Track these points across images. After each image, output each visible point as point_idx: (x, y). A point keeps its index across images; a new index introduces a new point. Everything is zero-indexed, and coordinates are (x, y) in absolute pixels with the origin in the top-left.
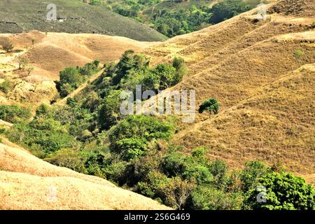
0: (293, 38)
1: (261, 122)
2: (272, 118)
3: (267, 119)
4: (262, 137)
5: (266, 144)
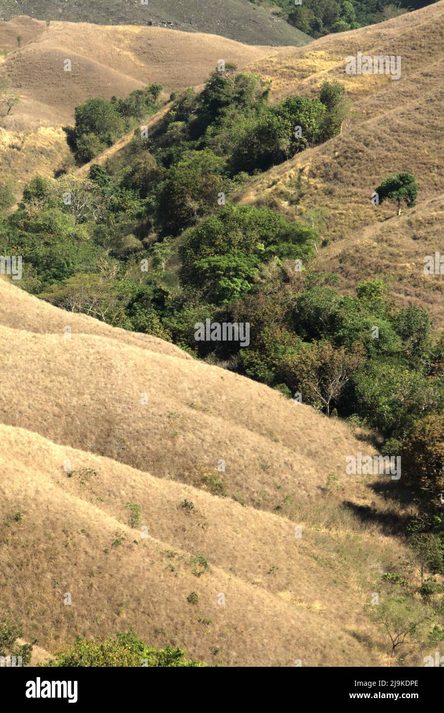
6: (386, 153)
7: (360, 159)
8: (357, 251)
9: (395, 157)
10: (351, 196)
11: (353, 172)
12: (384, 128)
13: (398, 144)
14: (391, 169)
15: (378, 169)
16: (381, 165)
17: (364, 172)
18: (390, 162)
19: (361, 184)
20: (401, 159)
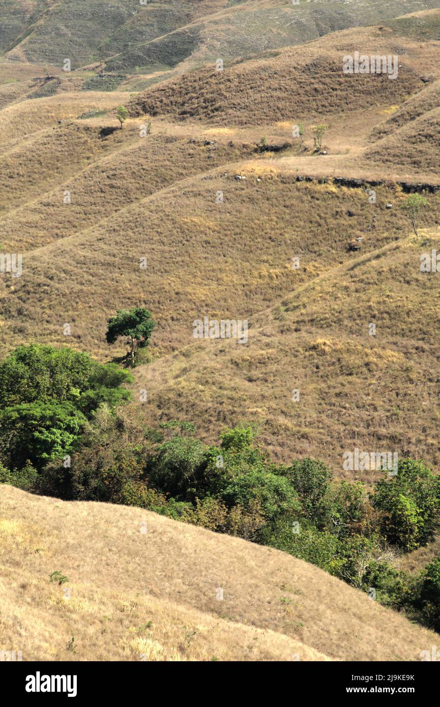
0: (276, 171)
1: (367, 364)
2: (394, 356)
3: (380, 357)
4: (379, 403)
5: (392, 418)
6: (79, 287)
7: (47, 293)
8: (180, 395)
9: (93, 291)
10: (50, 334)
11: (43, 308)
12: (65, 260)
13: (91, 277)
14: (91, 304)
15: (74, 304)
16: (78, 300)
17: (57, 308)
18: (87, 296)
19: (58, 321)
20: (101, 294)
